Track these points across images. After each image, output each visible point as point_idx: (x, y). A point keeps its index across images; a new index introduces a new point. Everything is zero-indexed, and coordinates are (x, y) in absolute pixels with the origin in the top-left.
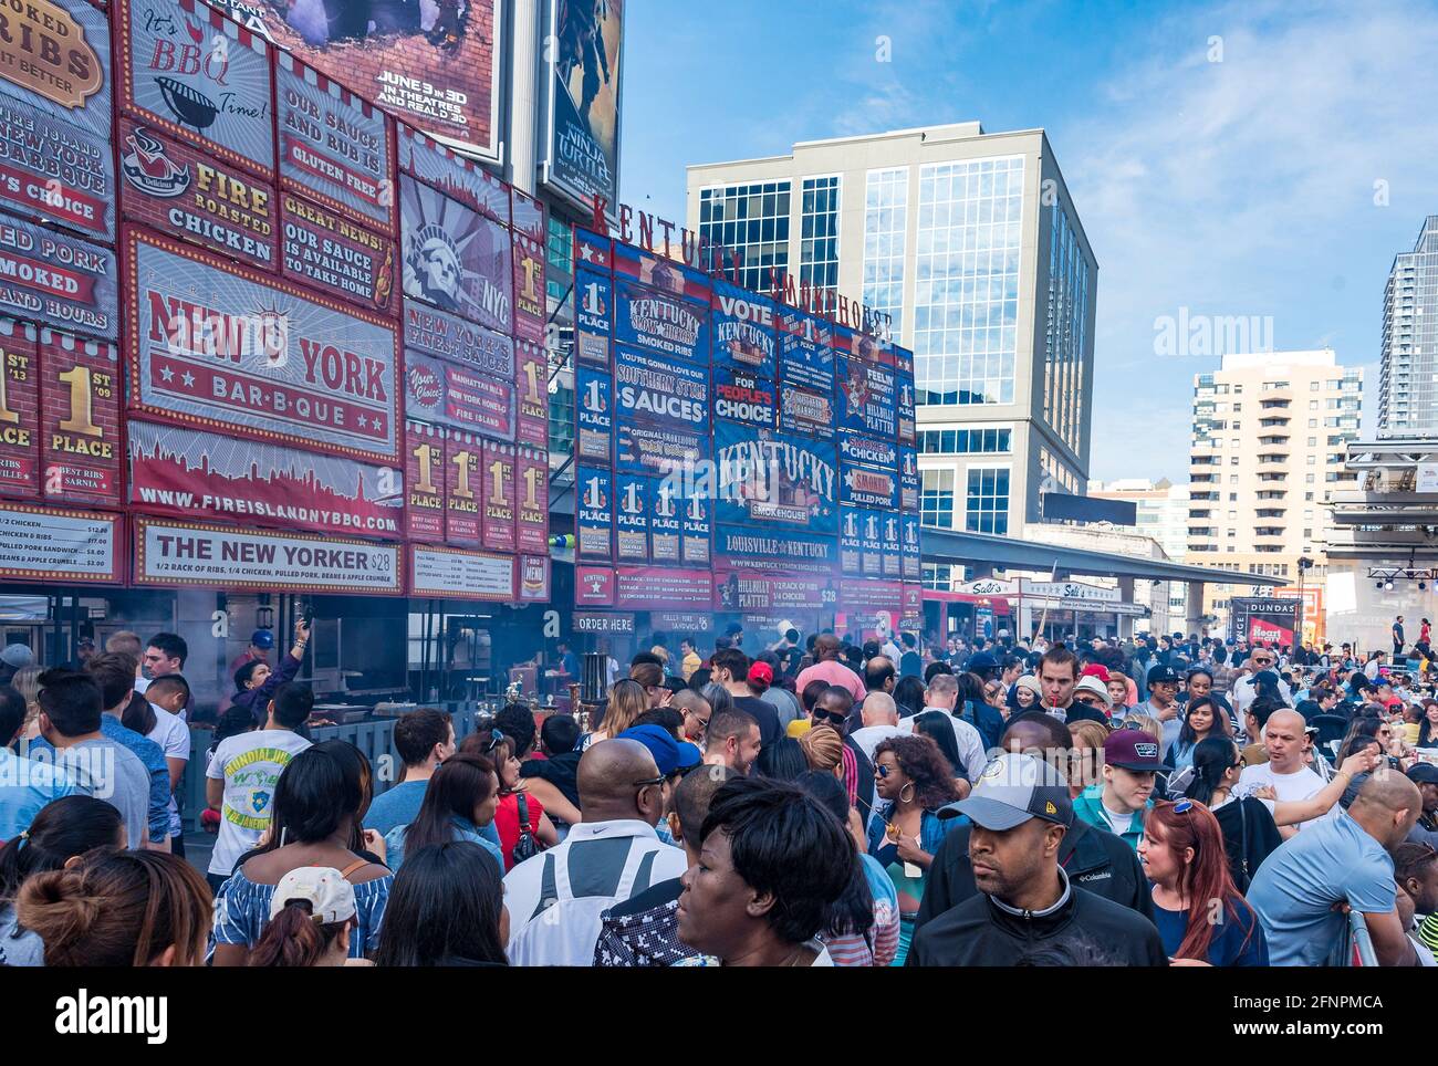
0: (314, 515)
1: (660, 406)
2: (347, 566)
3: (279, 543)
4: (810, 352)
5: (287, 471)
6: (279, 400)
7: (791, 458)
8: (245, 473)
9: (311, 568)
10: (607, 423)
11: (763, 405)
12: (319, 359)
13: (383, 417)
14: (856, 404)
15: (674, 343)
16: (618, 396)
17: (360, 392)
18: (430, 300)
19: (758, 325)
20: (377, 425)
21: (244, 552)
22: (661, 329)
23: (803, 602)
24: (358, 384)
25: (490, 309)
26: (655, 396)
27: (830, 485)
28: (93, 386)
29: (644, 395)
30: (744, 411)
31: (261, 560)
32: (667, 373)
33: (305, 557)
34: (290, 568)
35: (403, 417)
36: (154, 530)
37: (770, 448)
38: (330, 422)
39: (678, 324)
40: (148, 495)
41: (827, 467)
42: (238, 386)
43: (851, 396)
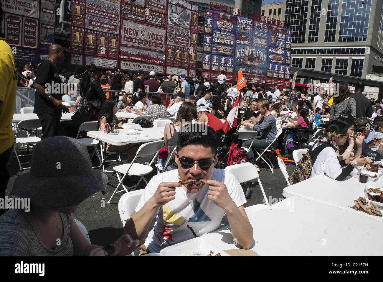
0: (149, 60)
1: (223, 41)
2: (154, 69)
3: (142, 65)
4: (262, 30)
5: (144, 53)
6: (144, 42)
7: (255, 52)
8: (137, 54)
9: (147, 69)
10: (210, 45)
11: (248, 41)
12: (151, 35)
13: (162, 44)
14: (274, 41)
15: (227, 29)
16: (214, 39)
17: (158, 40)
18: (173, 24)
19: (248, 25)
20: (161, 46)
21: (136, 66)
22: (224, 26)
23: (256, 82)
24: (158, 39)
25: (185, 25)
26: (222, 39)
27: (265, 58)
28: (115, 41)
29: (220, 39)
30: (243, 42)
31: (139, 67)
32: (225, 35)
33: (146, 67)
34: (144, 69)
35: (166, 44)
36: (123, 62)
37: (250, 50)
38: (152, 45)
39: (228, 25)
40: (122, 57)
41: (264, 54)
42: (137, 40)
43: (273, 39)
